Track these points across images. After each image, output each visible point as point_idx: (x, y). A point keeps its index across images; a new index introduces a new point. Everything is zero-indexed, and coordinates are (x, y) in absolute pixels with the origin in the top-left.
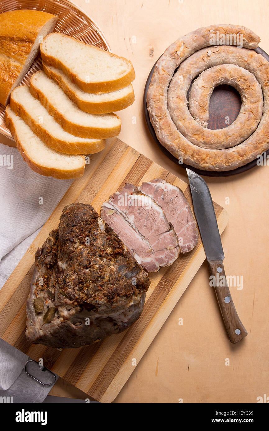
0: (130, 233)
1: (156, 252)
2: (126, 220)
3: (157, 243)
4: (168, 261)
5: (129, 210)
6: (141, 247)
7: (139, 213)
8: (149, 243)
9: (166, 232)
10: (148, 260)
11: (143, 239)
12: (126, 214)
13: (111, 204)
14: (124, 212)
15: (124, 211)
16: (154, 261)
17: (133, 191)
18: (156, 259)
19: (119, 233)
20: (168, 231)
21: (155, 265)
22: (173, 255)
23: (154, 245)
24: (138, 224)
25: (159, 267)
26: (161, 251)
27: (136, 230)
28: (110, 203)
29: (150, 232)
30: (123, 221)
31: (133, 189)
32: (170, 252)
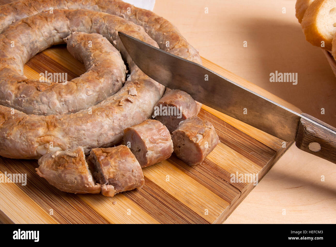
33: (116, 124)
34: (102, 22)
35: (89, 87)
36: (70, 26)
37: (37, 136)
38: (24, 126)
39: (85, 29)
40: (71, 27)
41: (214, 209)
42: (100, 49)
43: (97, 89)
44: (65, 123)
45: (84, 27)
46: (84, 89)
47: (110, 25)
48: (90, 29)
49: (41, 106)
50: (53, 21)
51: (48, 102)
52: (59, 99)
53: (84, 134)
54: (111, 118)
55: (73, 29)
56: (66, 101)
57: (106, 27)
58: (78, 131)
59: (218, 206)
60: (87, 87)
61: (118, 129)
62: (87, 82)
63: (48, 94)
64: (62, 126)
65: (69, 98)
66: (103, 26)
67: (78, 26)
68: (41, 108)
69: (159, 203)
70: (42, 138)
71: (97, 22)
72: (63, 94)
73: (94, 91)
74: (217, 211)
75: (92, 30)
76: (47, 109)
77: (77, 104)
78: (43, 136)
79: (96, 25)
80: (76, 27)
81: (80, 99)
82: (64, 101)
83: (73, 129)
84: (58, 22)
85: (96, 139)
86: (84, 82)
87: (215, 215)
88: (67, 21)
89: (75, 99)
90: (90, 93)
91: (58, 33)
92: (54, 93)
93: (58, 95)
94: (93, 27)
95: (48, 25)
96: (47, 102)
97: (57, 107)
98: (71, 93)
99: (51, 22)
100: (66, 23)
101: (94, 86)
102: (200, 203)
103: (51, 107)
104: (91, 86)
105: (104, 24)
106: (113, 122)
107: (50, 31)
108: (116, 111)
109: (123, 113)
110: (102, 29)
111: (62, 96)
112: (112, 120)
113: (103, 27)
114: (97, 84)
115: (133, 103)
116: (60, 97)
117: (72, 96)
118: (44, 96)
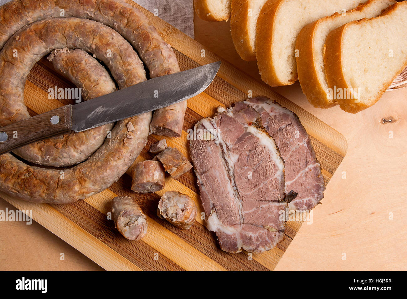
0: (221, 179)
1: (247, 225)
2: (224, 159)
3: (254, 212)
4: (258, 246)
5: (235, 144)
6: (229, 207)
7: (248, 156)
8: (241, 206)
9: (275, 201)
10: (229, 231)
11: (236, 197)
12: (228, 149)
13: (213, 125)
14: (226, 145)
15: (227, 143)
16: (237, 236)
17: (254, 120)
18: (241, 234)
19: (206, 172)
20: (279, 202)
21: (236, 242)
22: (269, 241)
23: (247, 212)
24: (239, 170)
25: (240, 248)
26: (255, 226)
27: (232, 179)
28: (213, 123)
29: (251, 190)
30: (219, 158)
31: (255, 119)
32: (268, 235)
33: (127, 161)
34: (75, 36)
36: (47, 47)
37: (75, 192)
38: (63, 188)
42: (88, 77)
43: (101, 132)
44: (91, 176)
45: (60, 44)
46: (92, 137)
47: (84, 39)
48: (66, 44)
49: (64, 160)
50: (30, 49)
51: (69, 156)
54: (122, 159)
55: (50, 47)
56: (81, 151)
57: (81, 42)
58: (102, 178)
60: (93, 134)
63: (66, 150)
64: (90, 179)
65: (83, 148)
66: (77, 40)
67: (54, 44)
71: (70, 38)
72: (77, 147)
73: (99, 135)
75: (68, 45)
76: (70, 160)
77: (91, 150)
78: (80, 191)
79: (70, 40)
80: (52, 45)
81: (92, 145)
84: (35, 48)
88: (42, 44)
89: (87, 147)
90: (98, 138)
91: (38, 55)
92: (70, 147)
93: (74, 148)
94: (68, 42)
95: (28, 55)
96: (67, 156)
97: (77, 157)
98: (82, 143)
99: (29, 51)
100: (42, 46)
101: (99, 131)
103: (72, 158)
104: (96, 132)
106: (125, 160)
107: (31, 58)
108: (124, 152)
109: (129, 150)
110: (78, 43)
111: (77, 149)
112: (124, 160)
116: (76, 150)
117: (85, 146)
118: (64, 152)
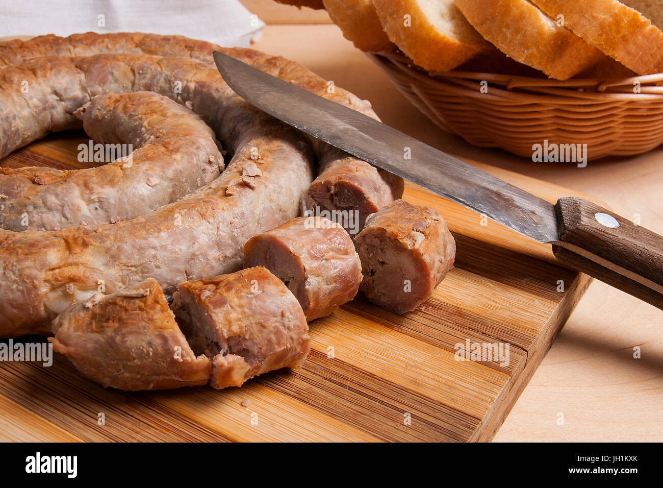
33: (225, 232)
34: (156, 70)
35: (152, 169)
36: (86, 85)
38: (11, 250)
39: (120, 89)
40: (90, 86)
41: (477, 389)
42: (161, 111)
43: (170, 173)
44: (107, 236)
45: (117, 85)
46: (141, 174)
47: (174, 74)
48: (130, 87)
49: (44, 215)
50: (48, 75)
51: (61, 206)
52: (86, 196)
53: (155, 257)
54: (211, 221)
55: (94, 90)
56: (102, 200)
57: (165, 79)
58: (141, 250)
59: (484, 383)
60: (147, 170)
61: (230, 246)
62: (144, 161)
63: (59, 189)
65: (109, 193)
66: (158, 77)
67: (104, 83)
68: (45, 221)
69: (350, 391)
70: (57, 271)
71: (144, 72)
72: (94, 186)
73: (162, 178)
74: (486, 393)
75: (136, 86)
76: (60, 222)
77: (127, 206)
78: (59, 268)
79: (143, 76)
80: (100, 85)
81: (134, 194)
82: (97, 200)
83: (127, 247)
84: (60, 77)
85: (182, 267)
86: (137, 162)
87: (483, 400)
88: (78, 75)
89: (121, 194)
90: (155, 181)
91: (61, 100)
92: (74, 185)
93: (83, 188)
94: (137, 81)
95: (39, 84)
96: (58, 205)
97: (84, 216)
98: (110, 183)
99: (45, 76)
100: (78, 79)
101: (163, 168)
102: (443, 381)
103: (69, 216)
104: (155, 168)
105: (161, 74)
106: (218, 228)
107: (44, 95)
108: (220, 207)
109: (237, 210)
110: (158, 83)
111: (91, 191)
112: (216, 225)
113: (160, 80)
114: (169, 164)
115: (256, 190)
116: (88, 192)
117: (115, 189)
118: (51, 194)
